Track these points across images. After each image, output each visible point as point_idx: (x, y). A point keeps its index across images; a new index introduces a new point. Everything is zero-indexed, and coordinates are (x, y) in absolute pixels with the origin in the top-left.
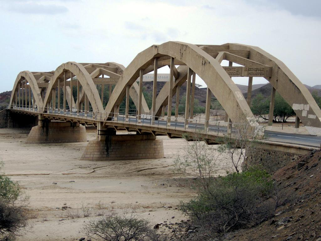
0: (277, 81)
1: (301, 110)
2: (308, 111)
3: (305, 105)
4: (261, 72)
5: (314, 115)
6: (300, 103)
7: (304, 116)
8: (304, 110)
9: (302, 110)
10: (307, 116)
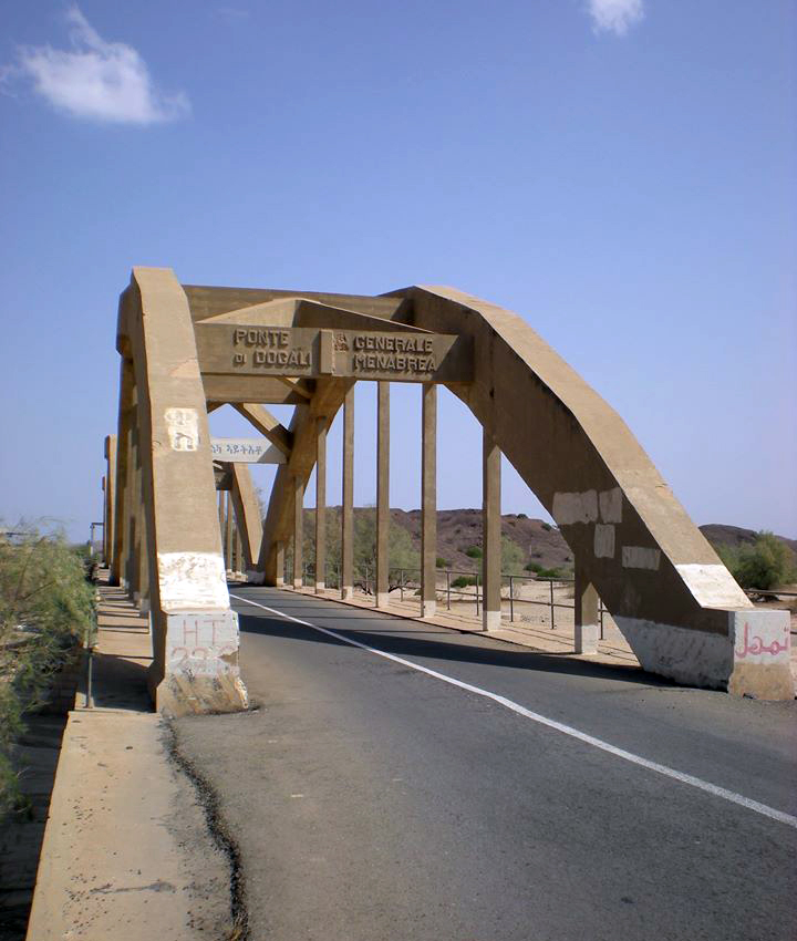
0: (492, 394)
1: (586, 522)
2: (617, 526)
3: (604, 495)
4: (421, 358)
5: (650, 550)
6: (582, 490)
7: (605, 558)
8: (600, 521)
9: (592, 525)
10: (619, 554)
